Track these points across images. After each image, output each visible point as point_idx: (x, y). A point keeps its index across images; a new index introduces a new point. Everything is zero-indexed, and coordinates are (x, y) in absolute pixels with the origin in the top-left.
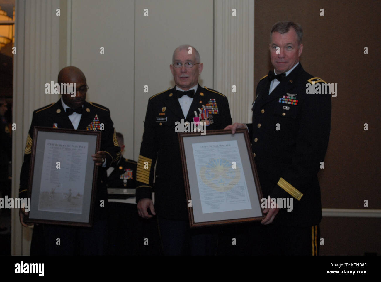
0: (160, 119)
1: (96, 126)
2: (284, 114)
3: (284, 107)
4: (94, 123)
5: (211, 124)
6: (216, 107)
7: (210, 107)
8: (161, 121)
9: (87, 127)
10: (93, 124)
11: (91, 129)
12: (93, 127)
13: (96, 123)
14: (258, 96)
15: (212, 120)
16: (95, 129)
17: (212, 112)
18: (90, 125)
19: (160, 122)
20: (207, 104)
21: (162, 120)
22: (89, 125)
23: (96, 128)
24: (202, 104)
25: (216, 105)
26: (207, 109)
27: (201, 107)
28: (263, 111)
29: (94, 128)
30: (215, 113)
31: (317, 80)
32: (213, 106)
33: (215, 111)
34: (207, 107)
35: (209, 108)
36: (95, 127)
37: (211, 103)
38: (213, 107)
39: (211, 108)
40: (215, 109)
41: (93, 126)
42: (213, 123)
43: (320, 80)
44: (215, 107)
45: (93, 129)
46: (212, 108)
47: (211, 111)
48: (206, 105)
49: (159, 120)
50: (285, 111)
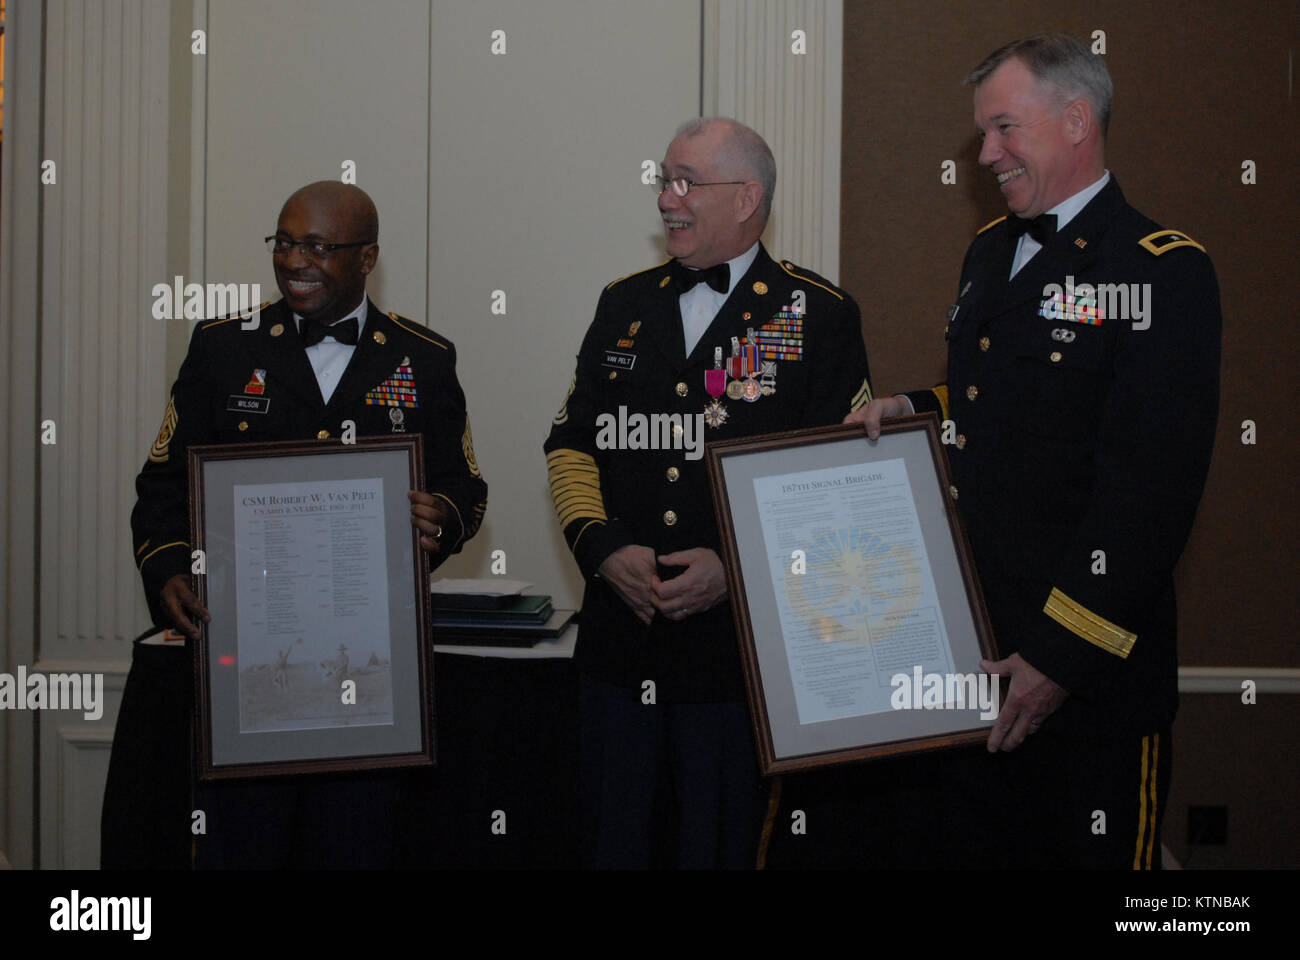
0: (614, 359)
1: (399, 394)
2: (1056, 357)
3: (1058, 333)
4: (396, 383)
5: (766, 394)
6: (795, 335)
7: (775, 334)
8: (616, 366)
9: (368, 395)
10: (390, 386)
11: (382, 403)
12: (388, 396)
13: (401, 386)
14: (970, 289)
15: (773, 383)
16: (397, 404)
17: (778, 353)
18: (379, 389)
19: (612, 370)
20: (766, 323)
21: (620, 364)
22: (375, 387)
23: (400, 400)
24: (749, 324)
25: (800, 329)
26: (763, 340)
27: (742, 335)
28: (985, 343)
29: (392, 399)
30: (789, 357)
31: (1173, 241)
32: (787, 331)
33: (792, 350)
34: (766, 334)
35: (771, 338)
36: (395, 397)
37: (783, 322)
38: (786, 335)
39: (778, 338)
40: (792, 342)
41: (391, 393)
42: (773, 391)
43: (1182, 239)
44: (792, 338)
45: (390, 403)
46: (782, 338)
47: (774, 348)
48: (765, 327)
49: (610, 363)
50: (1060, 346)
